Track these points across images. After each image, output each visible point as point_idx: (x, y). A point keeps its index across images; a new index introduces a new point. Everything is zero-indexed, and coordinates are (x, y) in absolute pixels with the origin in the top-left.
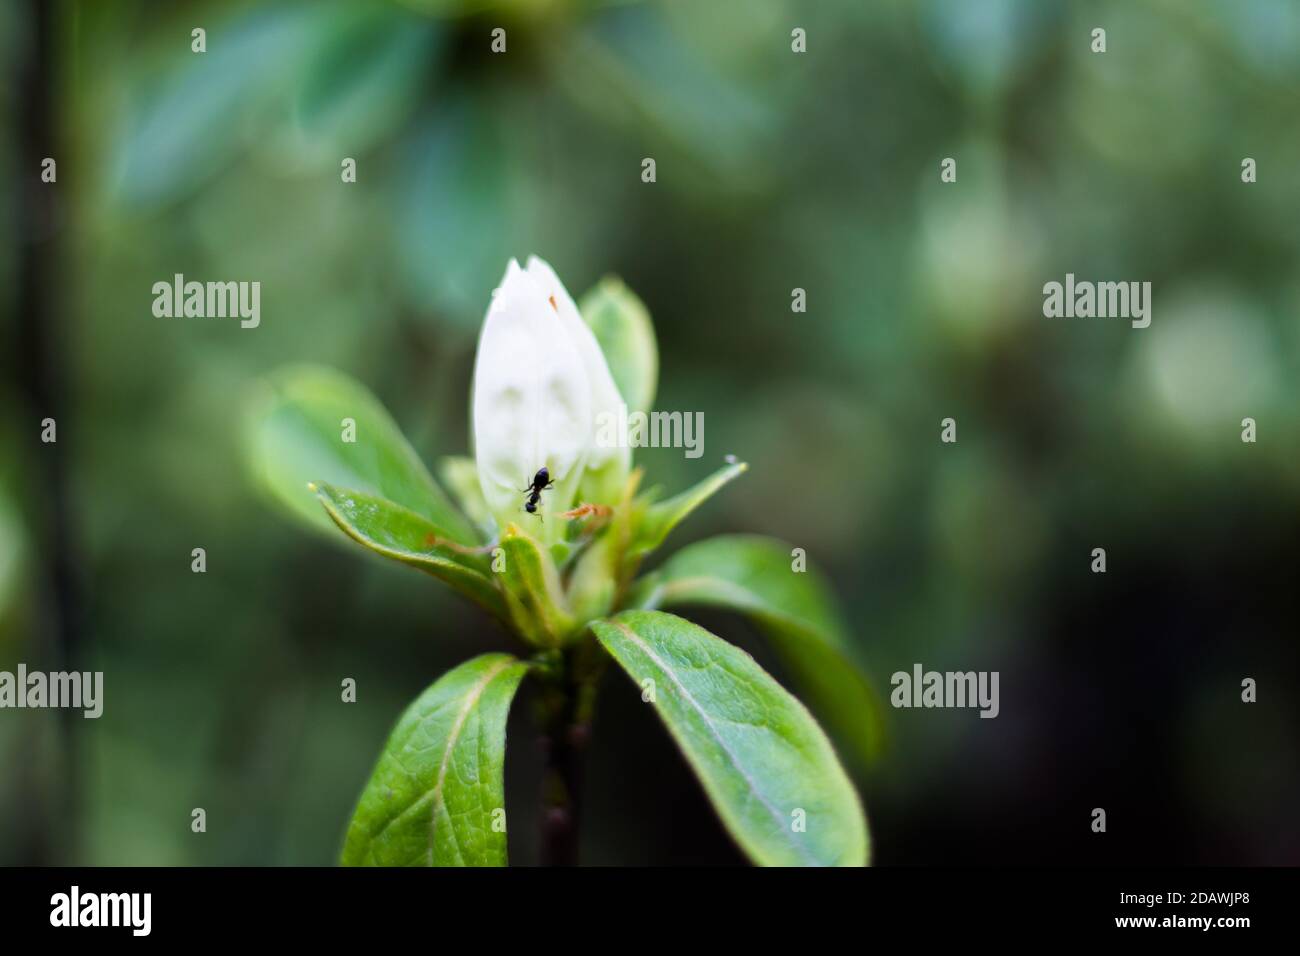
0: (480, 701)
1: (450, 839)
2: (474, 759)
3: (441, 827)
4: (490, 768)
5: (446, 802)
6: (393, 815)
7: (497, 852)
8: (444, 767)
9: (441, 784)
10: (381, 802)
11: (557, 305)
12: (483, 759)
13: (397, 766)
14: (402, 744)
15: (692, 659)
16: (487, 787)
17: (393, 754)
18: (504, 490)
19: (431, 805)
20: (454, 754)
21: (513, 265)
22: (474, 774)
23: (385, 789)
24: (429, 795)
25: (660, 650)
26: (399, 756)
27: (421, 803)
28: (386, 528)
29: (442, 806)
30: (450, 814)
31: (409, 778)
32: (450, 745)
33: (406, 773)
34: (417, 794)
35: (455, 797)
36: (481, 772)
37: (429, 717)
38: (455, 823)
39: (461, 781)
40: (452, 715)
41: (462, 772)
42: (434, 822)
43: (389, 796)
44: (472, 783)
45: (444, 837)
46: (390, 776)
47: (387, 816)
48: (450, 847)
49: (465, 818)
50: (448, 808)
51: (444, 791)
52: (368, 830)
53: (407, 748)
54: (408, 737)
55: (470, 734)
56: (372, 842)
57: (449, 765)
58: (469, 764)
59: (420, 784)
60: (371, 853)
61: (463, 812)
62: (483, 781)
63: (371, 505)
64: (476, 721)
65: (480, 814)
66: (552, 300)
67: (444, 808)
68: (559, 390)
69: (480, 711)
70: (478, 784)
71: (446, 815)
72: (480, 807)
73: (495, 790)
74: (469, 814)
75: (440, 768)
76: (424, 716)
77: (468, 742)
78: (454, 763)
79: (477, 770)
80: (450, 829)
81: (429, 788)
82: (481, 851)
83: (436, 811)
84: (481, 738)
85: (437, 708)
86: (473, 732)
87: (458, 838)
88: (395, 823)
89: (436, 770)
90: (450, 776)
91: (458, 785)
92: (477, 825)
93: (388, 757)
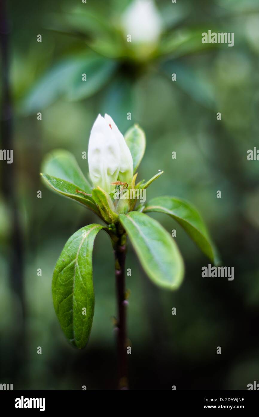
0: (89, 235)
1: (79, 273)
2: (85, 250)
3: (77, 269)
4: (89, 253)
5: (78, 263)
6: (65, 267)
7: (90, 276)
8: (78, 253)
9: (77, 258)
10: (62, 263)
11: (111, 126)
12: (87, 250)
13: (66, 253)
14: (67, 247)
15: (143, 223)
16: (88, 258)
17: (65, 250)
18: (97, 177)
19: (75, 263)
20: (81, 250)
21: (100, 115)
22: (85, 254)
23: (63, 259)
24: (74, 261)
25: (136, 221)
26: (67, 250)
27: (72, 263)
28: (65, 188)
29: (77, 264)
30: (79, 266)
31: (69, 256)
32: (80, 247)
33: (68, 255)
34: (71, 261)
35: (80, 261)
36: (87, 254)
37: (75, 240)
38: (80, 268)
39: (82, 257)
40: (81, 239)
41: (82, 254)
42: (75, 269)
43: (63, 261)
44: (84, 257)
45: (77, 272)
46: (64, 256)
47: (63, 267)
48: (79, 275)
49: (82, 267)
50: (79, 264)
51: (78, 260)
52: (58, 271)
53: (69, 248)
54: (69, 245)
55: (85, 244)
56: (59, 274)
57: (79, 252)
58: (84, 252)
59: (72, 258)
60: (59, 277)
61: (82, 265)
62: (87, 256)
63: (61, 181)
64: (87, 240)
65: (86, 265)
66: (110, 125)
67: (78, 264)
68: (111, 149)
69: (88, 238)
70: (86, 257)
71: (78, 267)
72: (86, 264)
73: (90, 260)
74: (83, 266)
75: (77, 253)
76: (74, 239)
77: (84, 246)
78: (80, 252)
79: (86, 254)
80: (79, 270)
81: (74, 259)
82: (86, 276)
83: (76, 265)
84: (87, 245)
85: (77, 237)
86: (86, 244)
87: (81, 272)
88: (65, 268)
89: (76, 254)
90: (79, 255)
91: (81, 258)
92: (85, 269)
93: (64, 250)
